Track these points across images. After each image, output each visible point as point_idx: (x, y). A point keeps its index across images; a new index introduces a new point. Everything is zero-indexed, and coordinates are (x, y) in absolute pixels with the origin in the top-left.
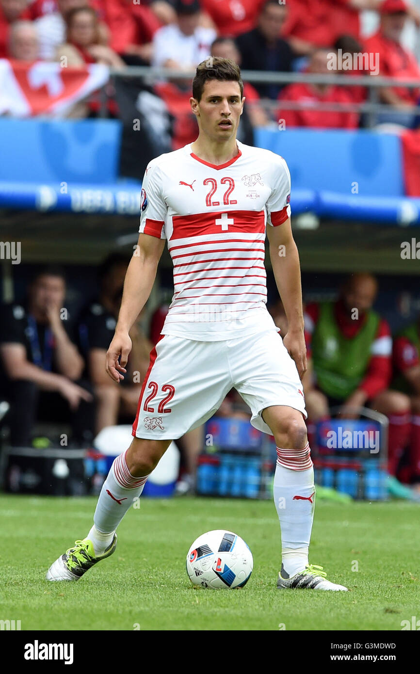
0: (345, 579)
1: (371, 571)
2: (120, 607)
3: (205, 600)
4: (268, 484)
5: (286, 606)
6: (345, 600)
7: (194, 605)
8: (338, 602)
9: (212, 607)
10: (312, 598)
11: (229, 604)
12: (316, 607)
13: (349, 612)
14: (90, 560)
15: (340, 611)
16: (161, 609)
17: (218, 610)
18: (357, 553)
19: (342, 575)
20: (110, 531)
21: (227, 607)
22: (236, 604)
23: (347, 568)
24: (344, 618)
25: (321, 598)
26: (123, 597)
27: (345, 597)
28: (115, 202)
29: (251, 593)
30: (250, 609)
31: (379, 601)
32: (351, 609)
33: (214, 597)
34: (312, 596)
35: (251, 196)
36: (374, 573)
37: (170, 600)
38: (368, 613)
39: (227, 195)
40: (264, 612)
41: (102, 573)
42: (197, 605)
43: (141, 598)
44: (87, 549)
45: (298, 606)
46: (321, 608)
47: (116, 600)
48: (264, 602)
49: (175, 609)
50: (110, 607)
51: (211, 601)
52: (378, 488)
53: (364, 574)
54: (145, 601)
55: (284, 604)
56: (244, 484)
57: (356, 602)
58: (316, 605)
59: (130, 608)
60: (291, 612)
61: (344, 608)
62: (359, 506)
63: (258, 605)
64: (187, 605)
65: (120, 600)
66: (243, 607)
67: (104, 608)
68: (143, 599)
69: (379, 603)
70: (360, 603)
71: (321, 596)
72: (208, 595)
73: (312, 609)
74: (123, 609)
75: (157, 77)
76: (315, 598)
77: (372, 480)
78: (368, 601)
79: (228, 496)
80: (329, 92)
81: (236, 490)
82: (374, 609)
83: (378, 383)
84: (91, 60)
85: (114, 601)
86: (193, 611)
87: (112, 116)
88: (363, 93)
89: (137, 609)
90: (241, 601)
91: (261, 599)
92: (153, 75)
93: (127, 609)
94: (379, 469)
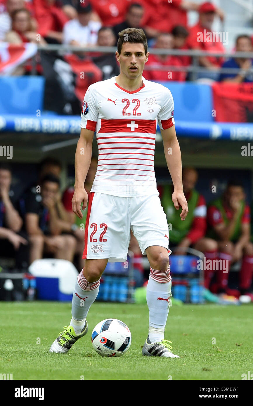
0: (179, 350)
1: (194, 346)
2: (45, 367)
3: (95, 364)
4: (133, 294)
5: (143, 367)
6: (179, 363)
7: (88, 366)
8: (174, 364)
9: (99, 368)
10: (159, 362)
11: (109, 365)
12: (161, 368)
13: (181, 370)
14: (73, 338)
15: (176, 369)
16: (69, 369)
17: (103, 369)
18: (186, 335)
19: (177, 348)
20: (81, 319)
21: (108, 367)
22: (114, 365)
23: (180, 344)
24: (178, 374)
25: (165, 362)
26: (46, 362)
27: (179, 361)
28: (41, 126)
29: (123, 359)
30: (122, 369)
31: (199, 363)
32: (182, 368)
33: (100, 362)
34: (159, 361)
35: (150, 111)
36: (196, 347)
37: (74, 363)
38: (192, 371)
39: (135, 109)
40: (130, 371)
41: (34, 347)
42: (90, 366)
43: (57, 362)
44: (70, 331)
45: (150, 367)
46: (164, 368)
47: (42, 363)
48: (131, 364)
49: (77, 369)
50: (38, 368)
51: (99, 364)
52: (199, 296)
53: (190, 348)
54: (59, 364)
55: (142, 366)
56: (118, 294)
57: (185, 364)
58: (161, 366)
59: (50, 368)
60: (147, 370)
61: (178, 368)
62: (187, 307)
63: (127, 366)
64: (84, 366)
65: (44, 363)
66: (118, 367)
67: (35, 368)
68: (58, 363)
69: (199, 365)
70: (187, 365)
71: (164, 361)
72: (97, 360)
73: (159, 368)
74: (46, 369)
75: (66, 51)
76: (161, 362)
77: (195, 291)
78: (192, 364)
79: (109, 301)
80: (168, 60)
81: (113, 297)
82: (196, 368)
83: (198, 233)
84: (26, 41)
85: (41, 364)
86: (88, 370)
87: (39, 74)
88: (189, 60)
89: (54, 369)
90: (117, 364)
91: (129, 363)
92: (63, 50)
93: (49, 369)
94: (198, 285)
